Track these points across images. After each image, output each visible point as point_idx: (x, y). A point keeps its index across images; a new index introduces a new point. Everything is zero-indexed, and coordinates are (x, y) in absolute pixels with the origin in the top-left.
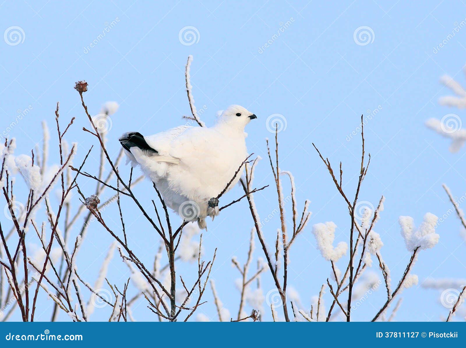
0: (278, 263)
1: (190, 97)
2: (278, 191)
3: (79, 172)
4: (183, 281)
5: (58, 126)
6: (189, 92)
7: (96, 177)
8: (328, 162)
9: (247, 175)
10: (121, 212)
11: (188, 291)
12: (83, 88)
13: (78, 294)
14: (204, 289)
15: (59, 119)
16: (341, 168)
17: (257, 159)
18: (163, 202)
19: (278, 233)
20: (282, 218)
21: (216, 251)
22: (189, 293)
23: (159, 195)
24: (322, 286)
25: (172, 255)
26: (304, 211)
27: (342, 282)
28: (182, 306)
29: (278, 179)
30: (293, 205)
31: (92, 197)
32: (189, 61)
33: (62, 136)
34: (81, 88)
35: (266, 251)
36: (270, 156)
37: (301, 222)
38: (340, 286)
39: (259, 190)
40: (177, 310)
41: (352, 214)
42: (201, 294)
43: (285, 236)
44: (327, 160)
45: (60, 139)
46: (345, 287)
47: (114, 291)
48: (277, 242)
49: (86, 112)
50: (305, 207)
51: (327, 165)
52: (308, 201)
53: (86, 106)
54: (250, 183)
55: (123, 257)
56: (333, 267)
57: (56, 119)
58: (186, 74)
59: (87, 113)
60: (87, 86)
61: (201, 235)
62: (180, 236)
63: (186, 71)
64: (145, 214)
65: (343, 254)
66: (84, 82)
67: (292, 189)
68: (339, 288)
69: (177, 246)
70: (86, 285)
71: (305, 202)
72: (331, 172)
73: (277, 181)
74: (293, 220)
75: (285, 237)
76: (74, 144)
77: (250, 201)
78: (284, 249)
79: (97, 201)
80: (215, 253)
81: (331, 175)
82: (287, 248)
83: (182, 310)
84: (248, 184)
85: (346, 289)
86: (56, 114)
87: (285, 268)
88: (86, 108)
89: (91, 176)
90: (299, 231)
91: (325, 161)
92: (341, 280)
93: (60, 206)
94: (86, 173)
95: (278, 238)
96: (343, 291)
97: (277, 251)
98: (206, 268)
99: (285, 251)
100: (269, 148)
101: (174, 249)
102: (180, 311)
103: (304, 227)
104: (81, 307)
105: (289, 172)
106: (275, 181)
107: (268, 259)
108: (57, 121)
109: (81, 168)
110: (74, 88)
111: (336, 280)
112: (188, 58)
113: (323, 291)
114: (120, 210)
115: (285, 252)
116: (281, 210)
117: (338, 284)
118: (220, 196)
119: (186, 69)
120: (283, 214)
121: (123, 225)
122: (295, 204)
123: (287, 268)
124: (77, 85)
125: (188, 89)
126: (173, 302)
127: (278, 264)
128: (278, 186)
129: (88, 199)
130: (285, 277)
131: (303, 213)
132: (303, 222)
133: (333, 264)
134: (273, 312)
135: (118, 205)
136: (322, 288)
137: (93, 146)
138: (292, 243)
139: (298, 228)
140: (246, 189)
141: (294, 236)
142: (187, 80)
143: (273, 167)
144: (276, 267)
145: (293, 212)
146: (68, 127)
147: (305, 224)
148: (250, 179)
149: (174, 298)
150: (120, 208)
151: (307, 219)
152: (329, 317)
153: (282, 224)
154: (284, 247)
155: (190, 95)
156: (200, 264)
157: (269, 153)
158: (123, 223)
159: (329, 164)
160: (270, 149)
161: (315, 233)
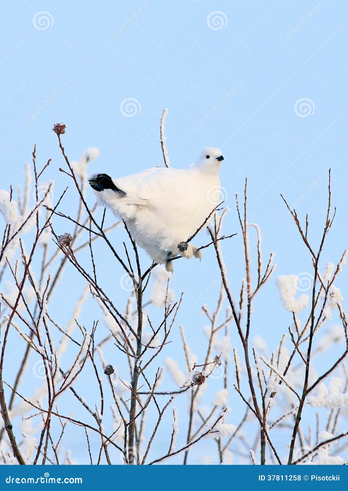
0: (241, 311)
1: (163, 148)
2: (245, 243)
3: (53, 212)
4: (150, 321)
5: (35, 167)
6: (163, 143)
7: (70, 217)
8: (295, 213)
9: (215, 225)
10: (92, 253)
11: (154, 331)
12: (61, 130)
13: (48, 334)
14: (169, 331)
15: (36, 160)
16: (307, 219)
17: (226, 210)
18: (134, 243)
19: (243, 283)
20: (247, 269)
21: (182, 295)
22: (155, 332)
23: (130, 236)
24: (283, 336)
25: (140, 296)
26: (269, 263)
27: (302, 333)
28: (148, 345)
29: (245, 232)
30: (259, 257)
31: (65, 235)
32: (164, 114)
33: (38, 177)
34: (59, 130)
35: (231, 300)
36: (239, 209)
37: (265, 274)
38: (301, 337)
39: (227, 237)
40: (143, 348)
41: (316, 266)
42: (166, 336)
43: (249, 286)
44: (294, 211)
45: (36, 180)
46: (306, 338)
47: (82, 332)
48: (242, 291)
49: (63, 153)
50: (270, 260)
51: (293, 216)
52: (273, 254)
53: (63, 148)
54: (218, 233)
55: (93, 294)
56: (294, 318)
57: (33, 160)
58: (160, 126)
59: (64, 155)
60: (65, 128)
61: (169, 279)
62: (149, 277)
63: (161, 123)
64: (116, 255)
65: (304, 306)
66: (62, 125)
67: (259, 241)
68: (299, 339)
69: (145, 287)
70: (56, 325)
71: (270, 255)
72: (298, 223)
73: (244, 234)
74: (257, 271)
75: (249, 288)
76: (51, 182)
77: (217, 250)
78: (248, 299)
79: (70, 239)
80: (181, 297)
81: (297, 226)
82: (251, 298)
83: (148, 348)
84: (216, 234)
85: (306, 340)
86: (33, 156)
87: (249, 317)
88: (63, 150)
89: (64, 216)
90: (263, 283)
91: (292, 212)
92: (302, 331)
93: (34, 244)
94: (60, 213)
95: (243, 287)
96: (303, 341)
97: (242, 300)
98: (172, 309)
99: (249, 300)
100: (238, 201)
101: (143, 290)
102: (145, 350)
103: (268, 278)
104: (51, 346)
105: (256, 225)
106: (242, 233)
107: (233, 307)
108: (34, 162)
109: (55, 208)
110: (53, 129)
111: (297, 331)
112: (164, 111)
113: (284, 341)
114: (91, 252)
115: (249, 302)
116: (247, 261)
117: (298, 334)
118: (189, 240)
119: (161, 121)
120: (249, 266)
121: (94, 266)
122: (260, 256)
123: (250, 318)
124: (55, 127)
125: (162, 141)
126: (139, 342)
127: (242, 313)
128: (245, 239)
129: (61, 237)
130: (248, 326)
131: (268, 266)
132: (268, 273)
133: (295, 315)
134: (235, 357)
135: (90, 247)
136: (283, 338)
137: (68, 187)
138: (256, 293)
139: (263, 279)
140: (214, 239)
141: (258, 287)
142: (162, 132)
143: (241, 220)
144: (240, 315)
145: (258, 263)
146: (44, 168)
147: (269, 275)
148: (219, 230)
149: (140, 338)
150: (91, 249)
151: (271, 271)
152: (289, 366)
153: (247, 274)
154: (248, 297)
155: (164, 146)
156: (167, 307)
157: (237, 206)
158: (93, 264)
159: (296, 215)
160: (238, 203)
161: (278, 284)
